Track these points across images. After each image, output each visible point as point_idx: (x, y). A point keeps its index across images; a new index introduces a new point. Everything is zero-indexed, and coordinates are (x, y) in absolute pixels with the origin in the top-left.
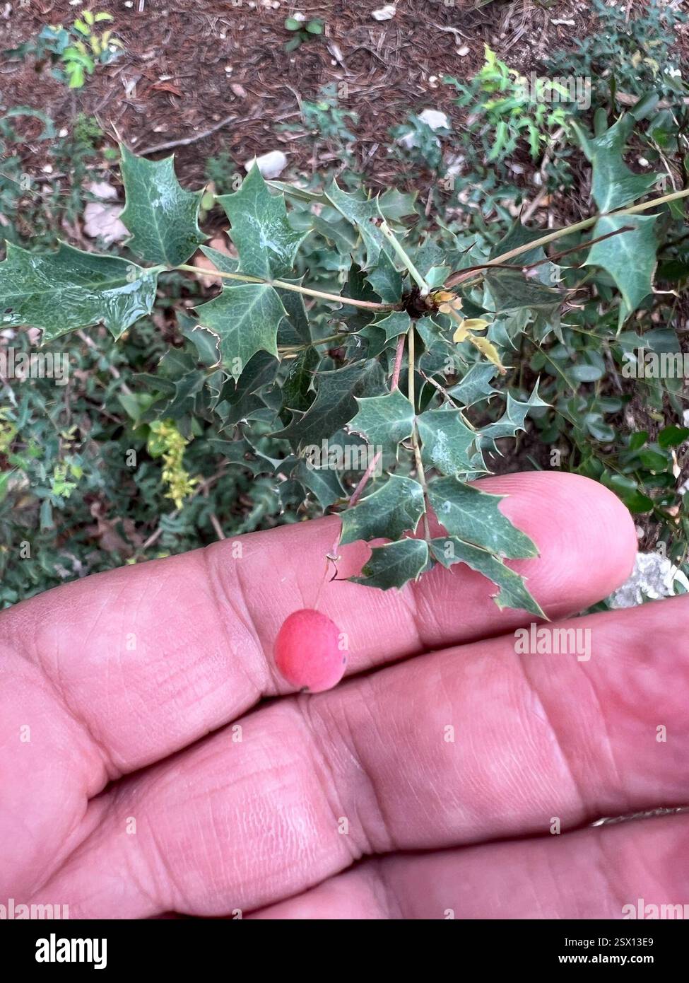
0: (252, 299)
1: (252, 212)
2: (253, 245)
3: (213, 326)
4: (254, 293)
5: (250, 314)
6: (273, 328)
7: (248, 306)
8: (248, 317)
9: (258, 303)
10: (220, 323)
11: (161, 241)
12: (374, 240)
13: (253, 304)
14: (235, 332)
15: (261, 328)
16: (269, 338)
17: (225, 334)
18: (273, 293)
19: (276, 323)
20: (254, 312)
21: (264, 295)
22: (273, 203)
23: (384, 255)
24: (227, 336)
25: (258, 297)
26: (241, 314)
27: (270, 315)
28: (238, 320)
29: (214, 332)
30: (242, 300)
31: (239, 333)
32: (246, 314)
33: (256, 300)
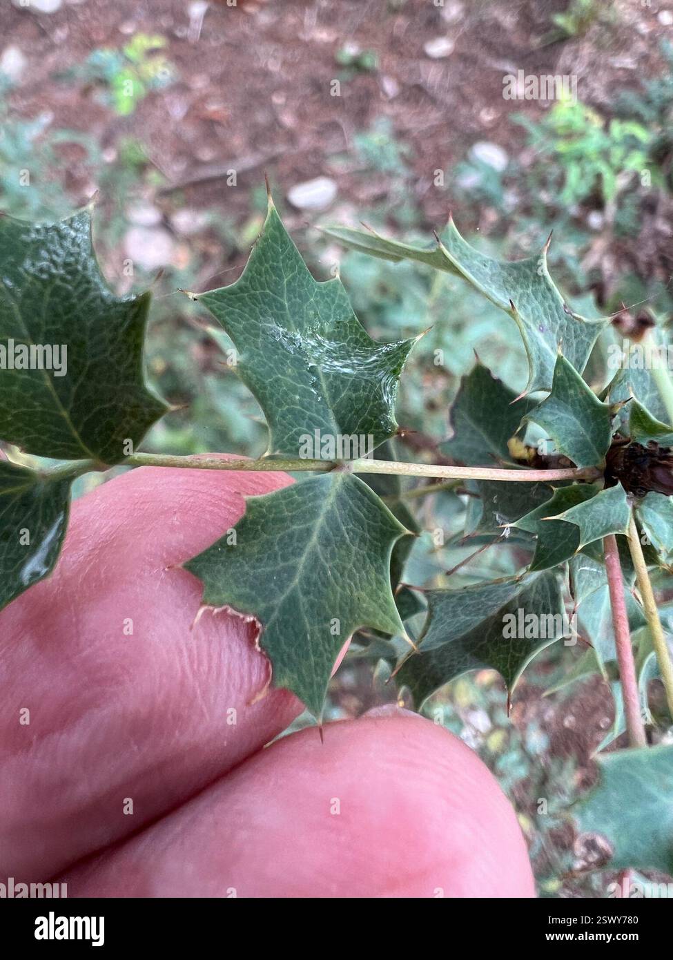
0: (313, 513)
1: (280, 319)
2: (294, 390)
3: (240, 597)
4: (316, 497)
5: (319, 548)
6: (379, 570)
7: (309, 531)
8: (315, 558)
9: (330, 518)
10: (252, 587)
11: (65, 414)
12: (540, 336)
13: (320, 521)
14: (292, 600)
15: (351, 577)
16: (374, 595)
17: (270, 610)
18: (360, 488)
19: (383, 557)
20: (326, 542)
21: (339, 497)
22: (322, 296)
23: (566, 368)
24: (276, 614)
25: (328, 503)
26: (297, 553)
27: (363, 540)
28: (291, 571)
29: (245, 612)
30: (293, 519)
31: (303, 599)
32: (308, 550)
33: (323, 512)
